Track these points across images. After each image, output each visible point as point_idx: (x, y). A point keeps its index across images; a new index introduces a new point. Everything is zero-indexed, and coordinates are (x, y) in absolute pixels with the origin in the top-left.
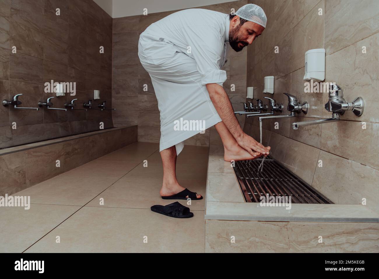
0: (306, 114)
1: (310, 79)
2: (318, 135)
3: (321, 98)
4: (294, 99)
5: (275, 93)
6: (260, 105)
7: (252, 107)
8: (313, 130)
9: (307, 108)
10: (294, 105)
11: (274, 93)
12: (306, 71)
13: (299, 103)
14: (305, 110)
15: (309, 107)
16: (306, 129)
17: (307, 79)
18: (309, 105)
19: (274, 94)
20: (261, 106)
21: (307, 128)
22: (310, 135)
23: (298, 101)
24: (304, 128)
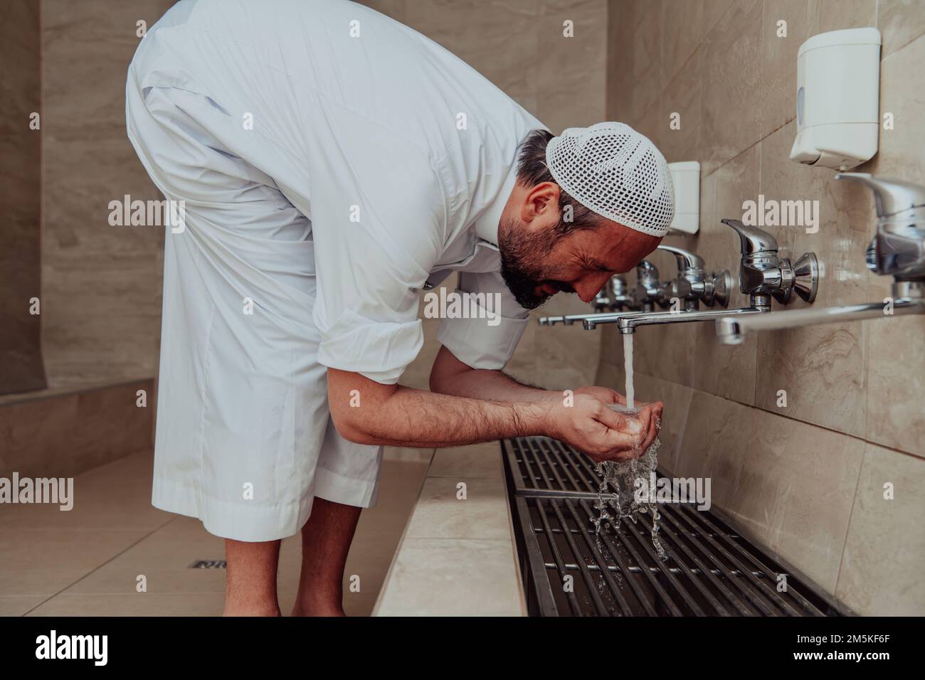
0: (812, 302)
1: (818, 153)
2: (855, 382)
3: (865, 232)
4: (762, 245)
5: (704, 230)
6: (647, 283)
7: (624, 293)
8: (838, 363)
9: (816, 280)
10: (764, 266)
11: (698, 233)
12: (801, 123)
13: (789, 261)
14: (810, 286)
15: (822, 274)
16: (815, 365)
17: (804, 154)
18: (821, 265)
19: (701, 236)
20: (654, 286)
21: (816, 360)
22: (828, 385)
23: (782, 254)
24: (807, 363)
